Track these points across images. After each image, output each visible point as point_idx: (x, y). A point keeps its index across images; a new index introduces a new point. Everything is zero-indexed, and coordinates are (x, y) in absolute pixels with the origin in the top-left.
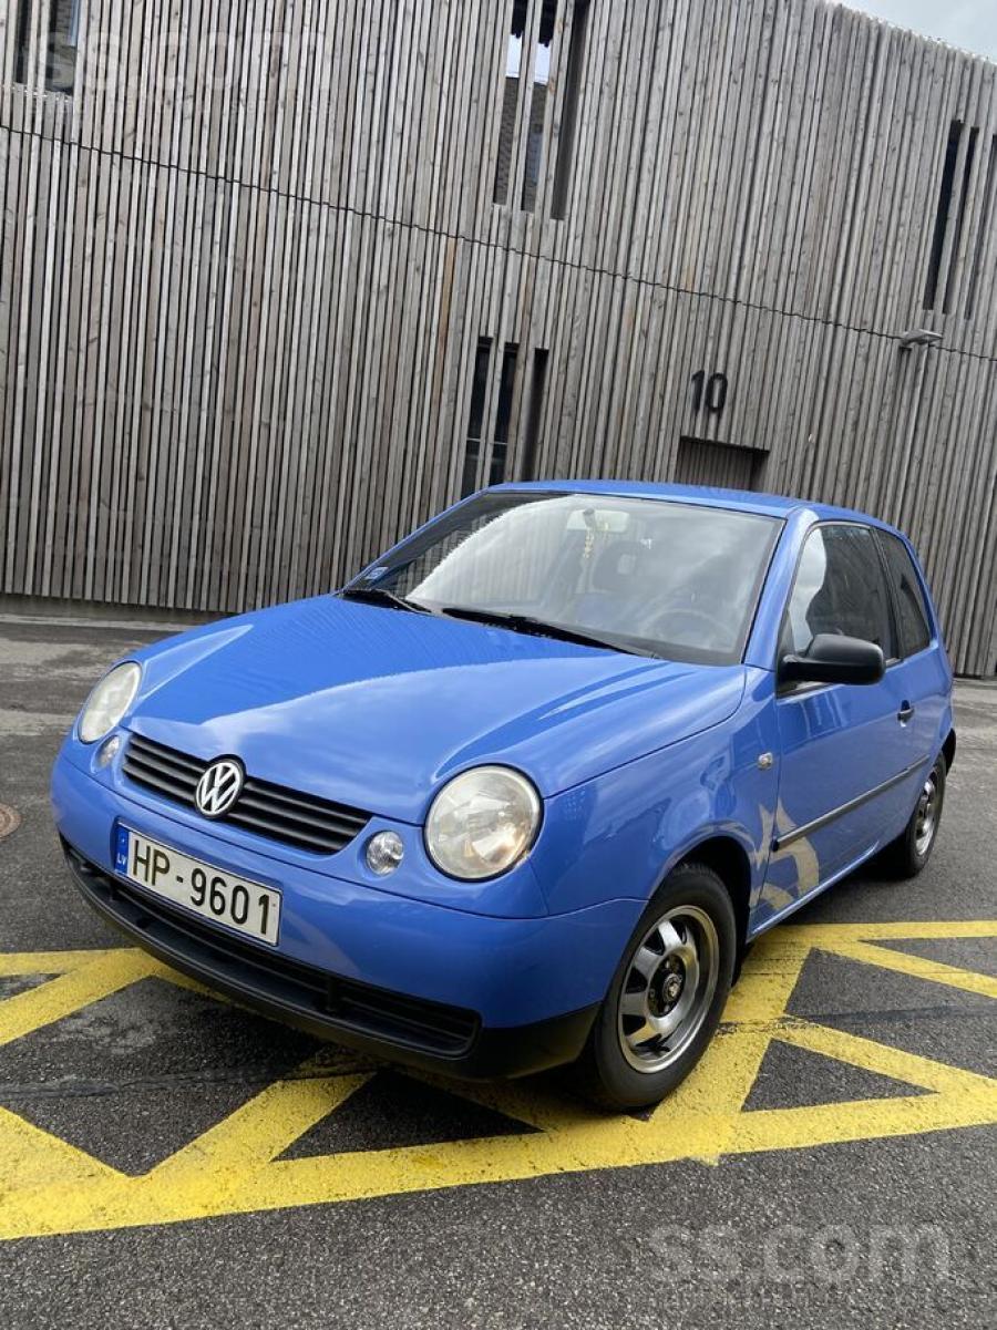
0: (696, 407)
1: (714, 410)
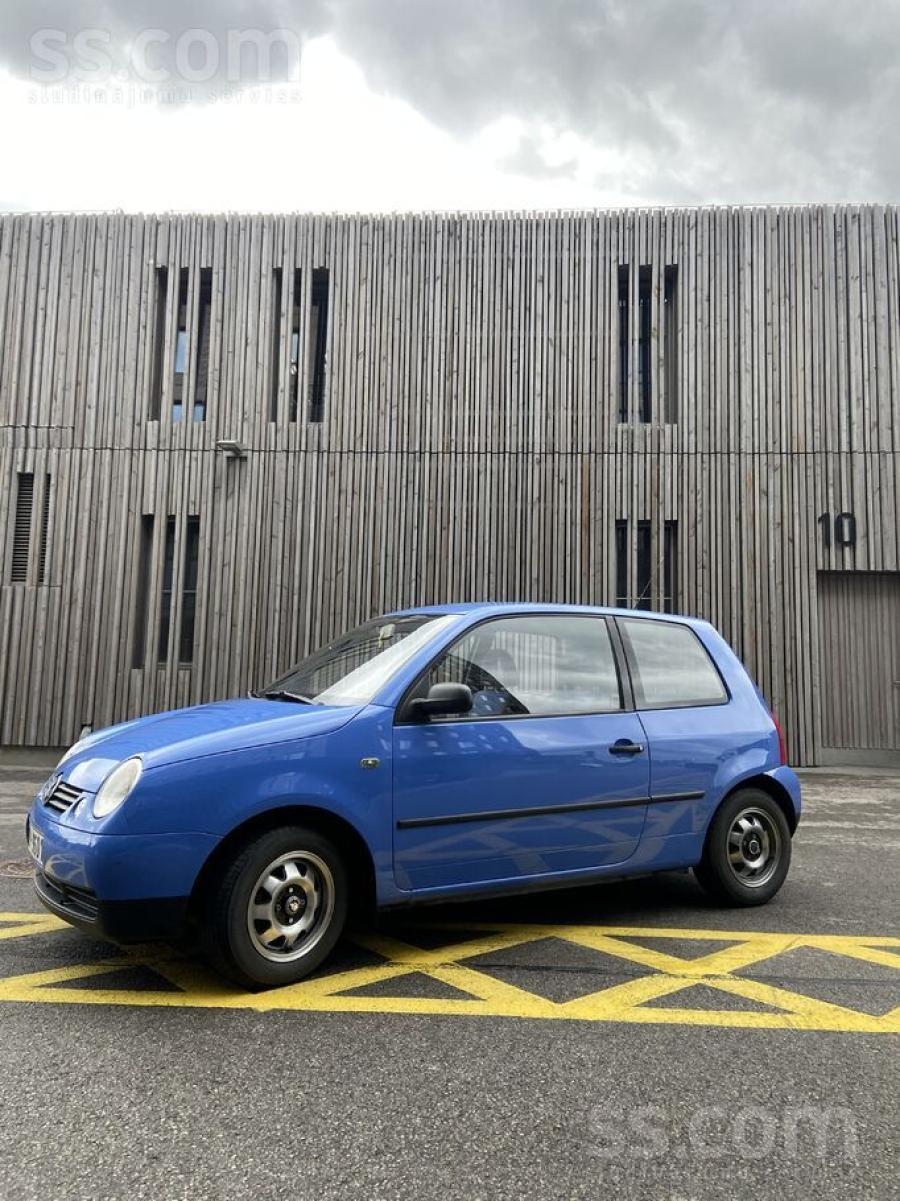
0: (827, 543)
1: (847, 544)
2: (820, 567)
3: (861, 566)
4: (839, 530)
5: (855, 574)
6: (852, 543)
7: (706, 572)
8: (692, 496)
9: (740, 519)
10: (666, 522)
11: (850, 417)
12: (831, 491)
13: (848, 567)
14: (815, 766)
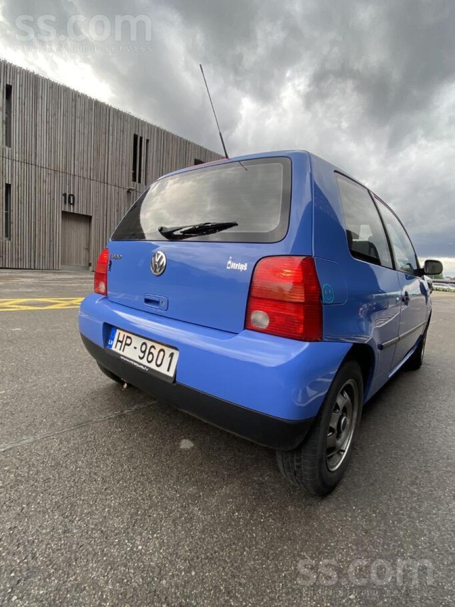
2: (63, 210)
3: (76, 212)
4: (69, 199)
5: (73, 214)
6: (73, 204)
7: (22, 205)
8: (17, 177)
9: (35, 189)
10: (6, 184)
11: (74, 164)
12: (67, 186)
13: (72, 211)
14: (58, 270)
